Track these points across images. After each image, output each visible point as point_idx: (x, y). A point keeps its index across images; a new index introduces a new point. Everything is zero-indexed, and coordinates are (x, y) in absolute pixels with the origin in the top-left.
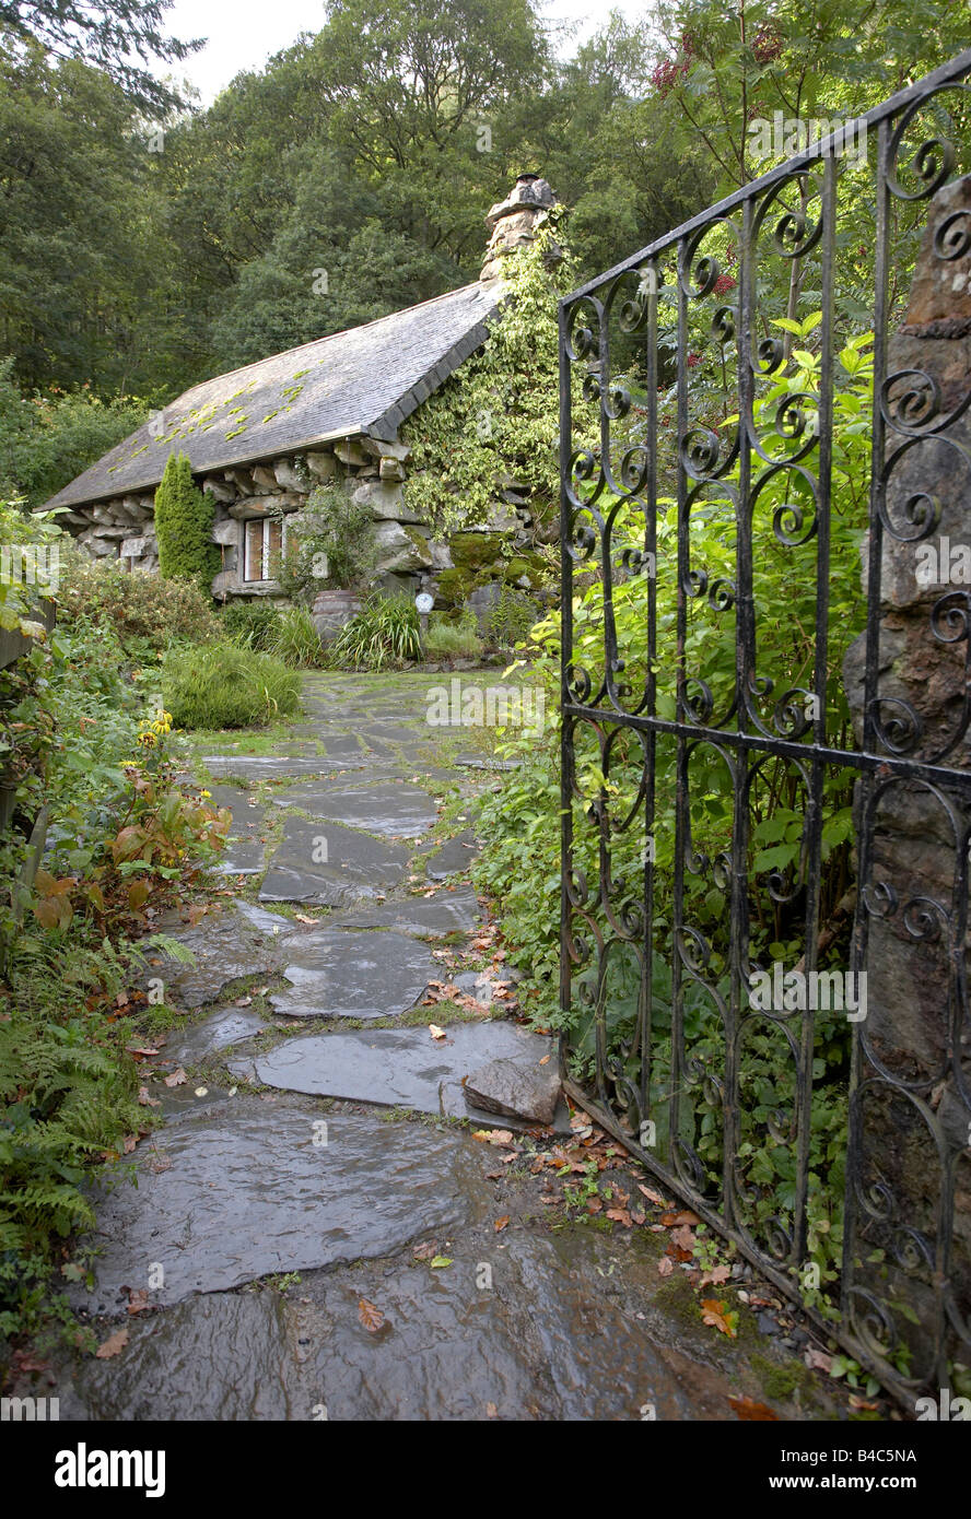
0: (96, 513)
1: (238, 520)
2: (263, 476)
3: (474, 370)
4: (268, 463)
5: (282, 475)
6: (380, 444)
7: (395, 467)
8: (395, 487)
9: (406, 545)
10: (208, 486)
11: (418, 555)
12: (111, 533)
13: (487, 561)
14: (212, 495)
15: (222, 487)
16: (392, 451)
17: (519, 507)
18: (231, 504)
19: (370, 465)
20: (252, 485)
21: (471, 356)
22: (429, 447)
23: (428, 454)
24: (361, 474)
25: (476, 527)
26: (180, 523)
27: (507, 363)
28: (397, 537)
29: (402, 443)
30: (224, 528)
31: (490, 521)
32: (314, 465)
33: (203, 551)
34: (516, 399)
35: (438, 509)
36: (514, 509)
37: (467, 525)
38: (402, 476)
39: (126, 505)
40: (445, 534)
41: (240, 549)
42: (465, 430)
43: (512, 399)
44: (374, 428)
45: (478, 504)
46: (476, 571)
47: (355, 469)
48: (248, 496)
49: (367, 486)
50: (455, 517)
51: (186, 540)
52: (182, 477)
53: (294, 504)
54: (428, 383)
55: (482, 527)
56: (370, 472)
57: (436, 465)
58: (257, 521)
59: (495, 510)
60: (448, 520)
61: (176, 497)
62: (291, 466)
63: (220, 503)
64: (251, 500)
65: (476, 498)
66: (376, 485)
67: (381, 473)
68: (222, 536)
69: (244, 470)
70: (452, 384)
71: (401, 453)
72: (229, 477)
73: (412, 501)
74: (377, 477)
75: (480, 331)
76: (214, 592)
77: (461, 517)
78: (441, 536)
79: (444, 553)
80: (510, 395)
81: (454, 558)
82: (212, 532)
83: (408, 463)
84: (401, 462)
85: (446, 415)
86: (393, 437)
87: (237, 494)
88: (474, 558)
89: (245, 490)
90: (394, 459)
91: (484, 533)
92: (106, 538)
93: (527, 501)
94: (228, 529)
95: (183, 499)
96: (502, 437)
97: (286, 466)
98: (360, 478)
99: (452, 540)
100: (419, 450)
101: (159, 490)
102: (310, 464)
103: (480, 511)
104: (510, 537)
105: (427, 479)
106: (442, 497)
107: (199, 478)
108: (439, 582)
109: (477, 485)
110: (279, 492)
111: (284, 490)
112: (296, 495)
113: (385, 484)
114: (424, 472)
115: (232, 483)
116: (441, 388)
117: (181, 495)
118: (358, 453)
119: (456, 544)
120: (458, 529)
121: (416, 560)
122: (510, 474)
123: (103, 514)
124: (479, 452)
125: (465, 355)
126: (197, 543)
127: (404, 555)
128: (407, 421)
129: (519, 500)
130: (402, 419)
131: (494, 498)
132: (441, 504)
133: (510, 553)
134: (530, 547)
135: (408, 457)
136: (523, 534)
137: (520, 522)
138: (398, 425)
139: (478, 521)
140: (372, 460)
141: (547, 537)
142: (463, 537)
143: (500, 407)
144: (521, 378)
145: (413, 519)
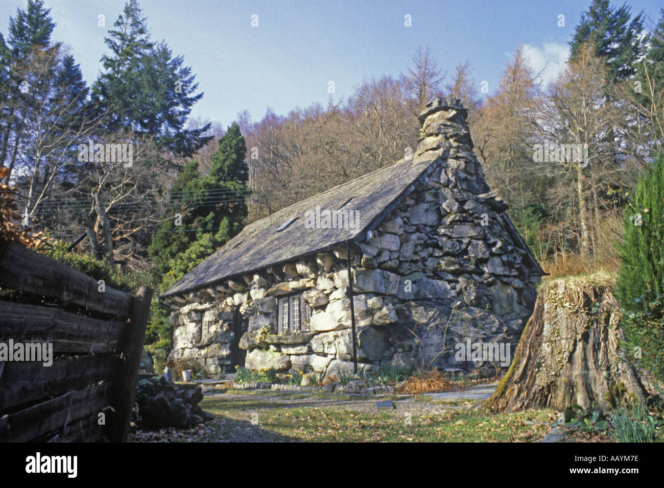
0: (191, 296)
1: (273, 297)
2: (289, 269)
5: (301, 268)
6: (361, 245)
7: (371, 259)
8: (371, 272)
12: (199, 307)
15: (265, 277)
16: (369, 250)
18: (269, 287)
19: (355, 259)
20: (283, 275)
24: (350, 265)
32: (321, 260)
38: (376, 265)
41: (275, 315)
47: (346, 263)
48: (279, 282)
53: (308, 285)
56: (356, 263)
62: (306, 262)
64: (281, 284)
67: (363, 263)
68: (264, 307)
71: (374, 250)
74: (360, 266)
84: (375, 256)
87: (274, 281)
89: (278, 278)
90: (370, 254)
92: (195, 310)
94: (267, 303)
97: (303, 262)
98: (349, 268)
102: (318, 260)
111: (302, 277)
112: (309, 280)
115: (271, 274)
123: (195, 296)
145: (383, 292)
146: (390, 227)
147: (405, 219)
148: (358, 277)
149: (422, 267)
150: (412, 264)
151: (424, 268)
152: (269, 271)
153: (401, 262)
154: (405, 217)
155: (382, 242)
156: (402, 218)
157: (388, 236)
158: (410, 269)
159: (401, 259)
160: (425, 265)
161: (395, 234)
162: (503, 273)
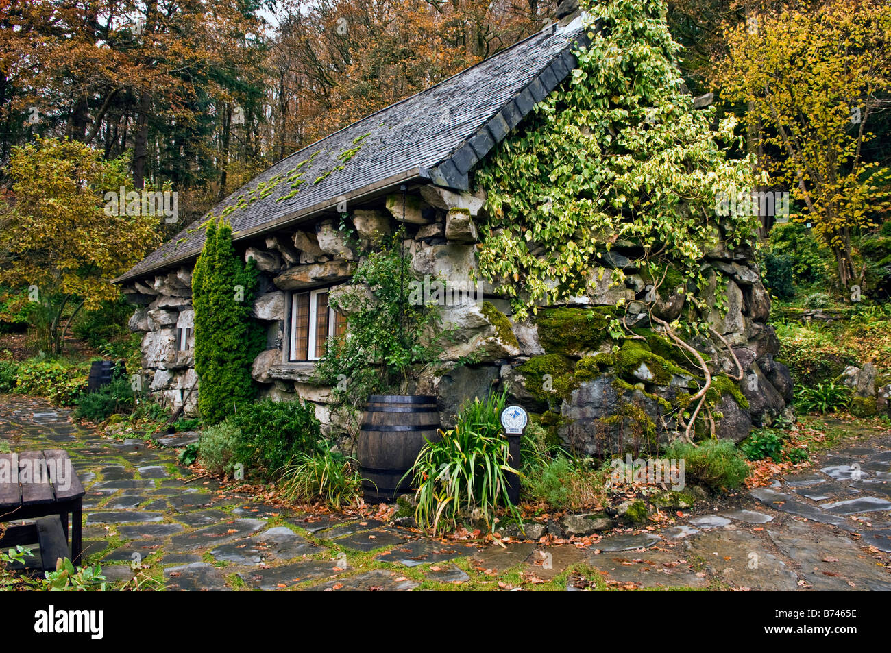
0: (157, 284)
1: (284, 292)
2: (305, 241)
3: (561, 106)
4: (310, 225)
5: (327, 239)
6: (446, 195)
7: (467, 223)
8: (466, 251)
9: (482, 328)
10: (250, 254)
11: (499, 342)
12: (172, 303)
13: (592, 345)
14: (254, 264)
15: (264, 255)
16: (462, 203)
17: (627, 271)
18: (276, 274)
19: (432, 221)
20: (297, 253)
21: (557, 88)
22: (508, 199)
23: (506, 208)
24: (420, 235)
25: (572, 299)
26: (215, 297)
27: (601, 97)
28: (469, 316)
29: (473, 193)
30: (267, 301)
31: (590, 291)
32: (363, 225)
33: (241, 328)
34: (614, 138)
35: (521, 278)
36: (622, 277)
37: (560, 297)
38: (475, 235)
39: (180, 275)
40: (530, 310)
41: (286, 325)
42: (553, 178)
43: (609, 138)
44: (438, 172)
45: (574, 269)
46: (577, 358)
47: (412, 230)
48: (293, 265)
49: (429, 250)
50: (543, 287)
51: (222, 316)
52: (221, 246)
53: (341, 274)
54: (507, 117)
55: (582, 299)
56: (434, 230)
57: (516, 221)
58: (303, 292)
59: (596, 277)
60: (536, 292)
61: (213, 267)
62: (336, 227)
63: (265, 273)
64: (296, 270)
65: (570, 262)
66: (439, 248)
67: (448, 232)
68: (264, 311)
69: (284, 234)
70: (535, 121)
71: (474, 205)
72: (270, 244)
73: (489, 270)
74: (441, 238)
75: (568, 59)
76: (255, 374)
77: (551, 286)
78: (523, 313)
79: (529, 333)
80: (607, 133)
81: (542, 339)
82: (254, 307)
83: (482, 218)
84: (473, 218)
85: (530, 158)
86: (463, 184)
87: (283, 261)
88: (572, 342)
89: (289, 258)
90: (465, 212)
91: (582, 306)
92: (167, 308)
93: (639, 263)
94: (272, 303)
95: (221, 269)
96: (602, 183)
97: (329, 228)
98: (420, 240)
99: (540, 316)
100: (497, 203)
101: (199, 260)
102: (358, 223)
103: (576, 281)
104: (619, 312)
105: (506, 239)
106: (526, 261)
107: (240, 247)
108: (525, 374)
109: (571, 245)
110: (325, 259)
111: (331, 258)
112: (344, 264)
113: (453, 246)
114: (501, 231)
115: (274, 250)
116: (521, 126)
117: (218, 265)
118: (416, 208)
119: (546, 322)
120: (548, 303)
121: (494, 349)
122: (615, 230)
123: (163, 285)
124: (571, 205)
125: (550, 86)
126: (235, 319)
127: (478, 341)
128: (479, 165)
129: (629, 263)
130: (474, 161)
131: (595, 261)
132: (524, 271)
133: (622, 334)
134: (645, 325)
135: (482, 211)
136: (635, 307)
137: (630, 293)
138: (468, 168)
139: (573, 292)
140: (437, 214)
141: (668, 311)
142: (557, 313)
143: (595, 149)
144: (619, 113)
148: (438, 260)
162: (722, 254)
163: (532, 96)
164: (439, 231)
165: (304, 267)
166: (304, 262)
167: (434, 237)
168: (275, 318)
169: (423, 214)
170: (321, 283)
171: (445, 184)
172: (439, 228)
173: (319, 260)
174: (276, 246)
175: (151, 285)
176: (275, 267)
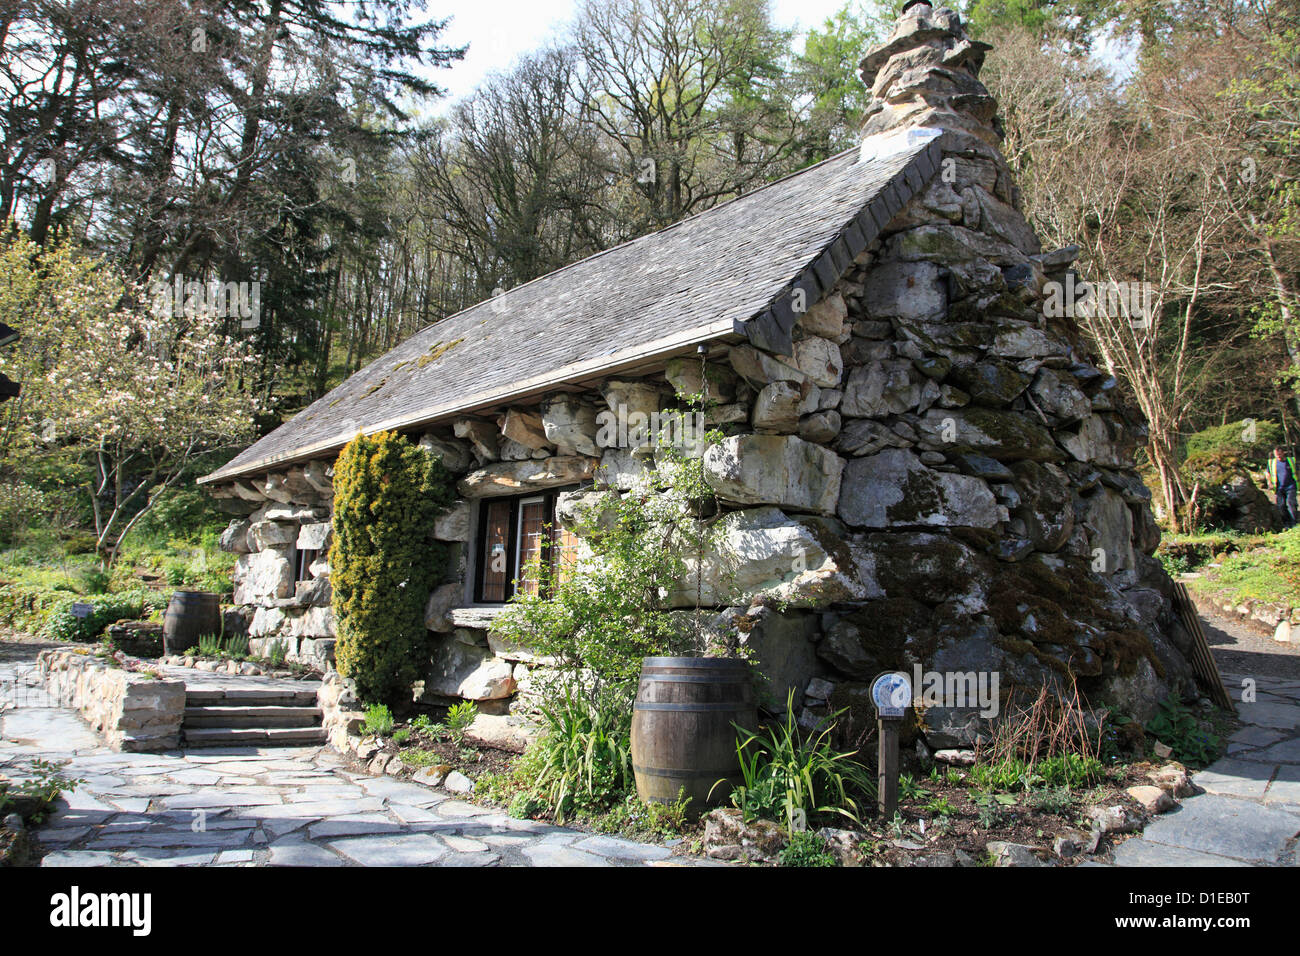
0: (269, 485)
1: (469, 500)
2: (521, 426)
4: (534, 404)
5: (555, 424)
6: (765, 361)
7: (796, 402)
8: (779, 445)
10: (426, 445)
12: (287, 514)
15: (446, 447)
16: (782, 374)
17: (996, 482)
18: (463, 474)
19: (732, 400)
20: (499, 444)
25: (921, 519)
30: (449, 514)
31: (947, 506)
32: (621, 404)
36: (987, 486)
39: (307, 475)
41: (471, 548)
44: (756, 327)
48: (490, 462)
49: (731, 441)
53: (571, 476)
54: (835, 259)
55: (938, 519)
56: (736, 414)
59: (953, 488)
62: (573, 408)
64: (494, 469)
66: (747, 439)
67: (759, 416)
68: (446, 528)
69: (489, 416)
74: (745, 425)
86: (786, 347)
87: (474, 456)
89: (485, 451)
90: (795, 386)
91: (936, 527)
92: (280, 521)
94: (455, 517)
97: (564, 408)
102: (613, 400)
110: (546, 454)
111: (556, 452)
112: (574, 461)
113: (764, 438)
118: (710, 381)
129: (1001, 468)
137: (1003, 510)
138: (791, 324)
139: (923, 508)
140: (740, 390)
145: (807, 505)
146: (820, 317)
147: (853, 302)
148: (746, 456)
149: (911, 435)
150: (880, 427)
151: (916, 438)
152: (461, 430)
153: (846, 419)
154: (853, 296)
155: (802, 357)
156: (846, 298)
157: (816, 341)
158: (873, 440)
159: (845, 410)
160: (917, 430)
161: (832, 338)
162: (1110, 460)
163: (862, 232)
164: (744, 414)
165: (509, 465)
166: (508, 458)
167: (735, 423)
168: (456, 539)
169: (720, 389)
170: (534, 489)
171: (765, 346)
172: (743, 410)
173: (534, 455)
174: (468, 433)
175: (259, 488)
176: (460, 465)
